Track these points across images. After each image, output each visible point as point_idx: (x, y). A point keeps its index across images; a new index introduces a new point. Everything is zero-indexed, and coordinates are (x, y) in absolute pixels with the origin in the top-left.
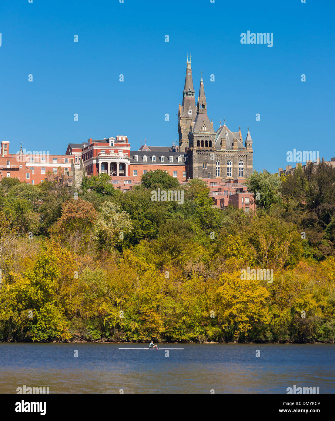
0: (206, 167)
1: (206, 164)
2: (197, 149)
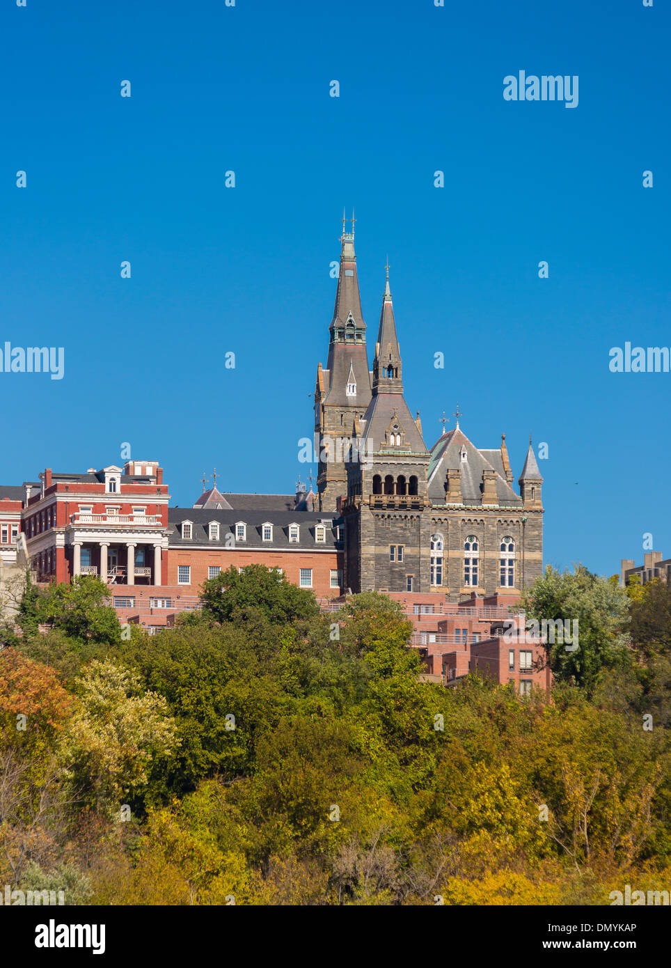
0: (400, 558)
1: (400, 548)
2: (373, 502)
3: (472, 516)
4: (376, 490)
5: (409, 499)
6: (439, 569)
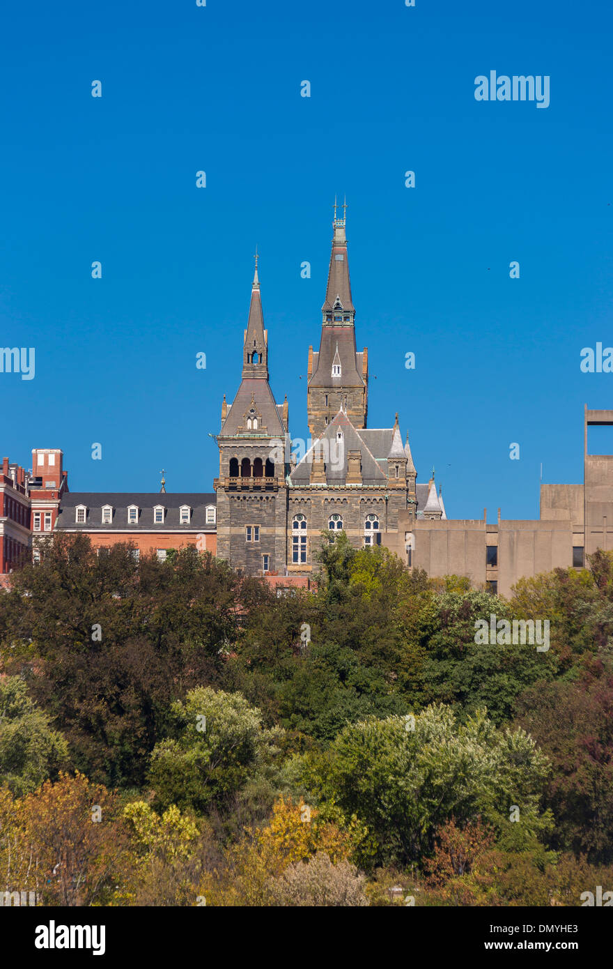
0: (257, 538)
1: (257, 528)
2: (227, 485)
3: (335, 496)
4: (234, 472)
5: (263, 481)
6: (303, 547)
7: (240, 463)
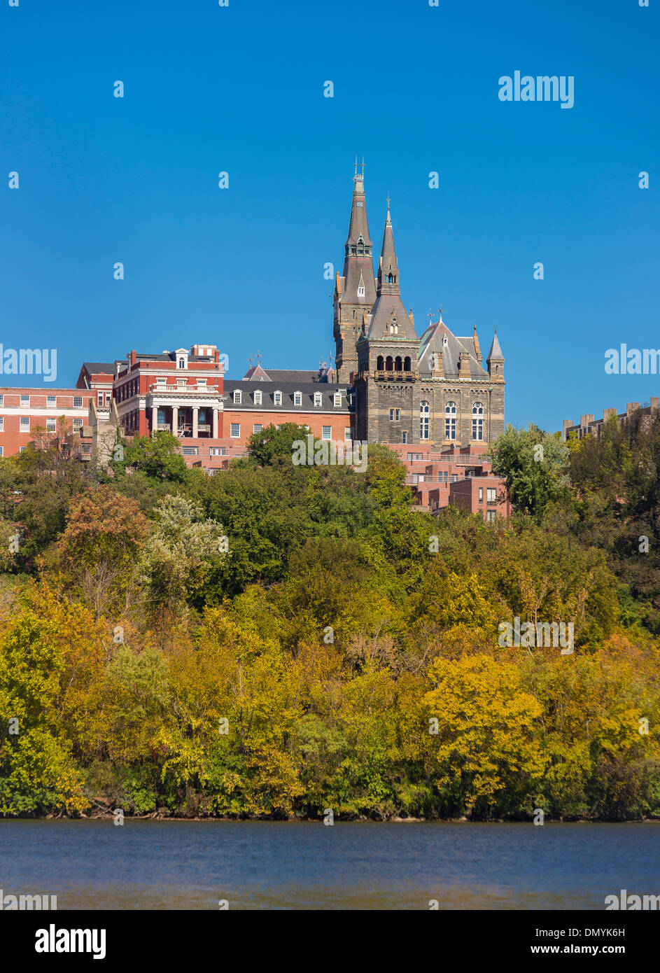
0: (397, 419)
1: (397, 411)
2: (377, 376)
3: (452, 387)
4: (380, 367)
5: (404, 374)
6: (427, 427)
7: (385, 360)
